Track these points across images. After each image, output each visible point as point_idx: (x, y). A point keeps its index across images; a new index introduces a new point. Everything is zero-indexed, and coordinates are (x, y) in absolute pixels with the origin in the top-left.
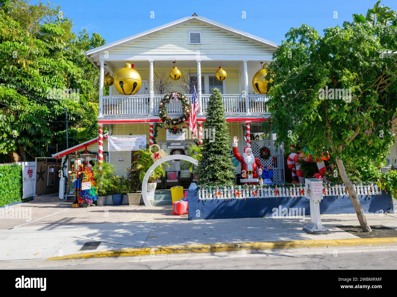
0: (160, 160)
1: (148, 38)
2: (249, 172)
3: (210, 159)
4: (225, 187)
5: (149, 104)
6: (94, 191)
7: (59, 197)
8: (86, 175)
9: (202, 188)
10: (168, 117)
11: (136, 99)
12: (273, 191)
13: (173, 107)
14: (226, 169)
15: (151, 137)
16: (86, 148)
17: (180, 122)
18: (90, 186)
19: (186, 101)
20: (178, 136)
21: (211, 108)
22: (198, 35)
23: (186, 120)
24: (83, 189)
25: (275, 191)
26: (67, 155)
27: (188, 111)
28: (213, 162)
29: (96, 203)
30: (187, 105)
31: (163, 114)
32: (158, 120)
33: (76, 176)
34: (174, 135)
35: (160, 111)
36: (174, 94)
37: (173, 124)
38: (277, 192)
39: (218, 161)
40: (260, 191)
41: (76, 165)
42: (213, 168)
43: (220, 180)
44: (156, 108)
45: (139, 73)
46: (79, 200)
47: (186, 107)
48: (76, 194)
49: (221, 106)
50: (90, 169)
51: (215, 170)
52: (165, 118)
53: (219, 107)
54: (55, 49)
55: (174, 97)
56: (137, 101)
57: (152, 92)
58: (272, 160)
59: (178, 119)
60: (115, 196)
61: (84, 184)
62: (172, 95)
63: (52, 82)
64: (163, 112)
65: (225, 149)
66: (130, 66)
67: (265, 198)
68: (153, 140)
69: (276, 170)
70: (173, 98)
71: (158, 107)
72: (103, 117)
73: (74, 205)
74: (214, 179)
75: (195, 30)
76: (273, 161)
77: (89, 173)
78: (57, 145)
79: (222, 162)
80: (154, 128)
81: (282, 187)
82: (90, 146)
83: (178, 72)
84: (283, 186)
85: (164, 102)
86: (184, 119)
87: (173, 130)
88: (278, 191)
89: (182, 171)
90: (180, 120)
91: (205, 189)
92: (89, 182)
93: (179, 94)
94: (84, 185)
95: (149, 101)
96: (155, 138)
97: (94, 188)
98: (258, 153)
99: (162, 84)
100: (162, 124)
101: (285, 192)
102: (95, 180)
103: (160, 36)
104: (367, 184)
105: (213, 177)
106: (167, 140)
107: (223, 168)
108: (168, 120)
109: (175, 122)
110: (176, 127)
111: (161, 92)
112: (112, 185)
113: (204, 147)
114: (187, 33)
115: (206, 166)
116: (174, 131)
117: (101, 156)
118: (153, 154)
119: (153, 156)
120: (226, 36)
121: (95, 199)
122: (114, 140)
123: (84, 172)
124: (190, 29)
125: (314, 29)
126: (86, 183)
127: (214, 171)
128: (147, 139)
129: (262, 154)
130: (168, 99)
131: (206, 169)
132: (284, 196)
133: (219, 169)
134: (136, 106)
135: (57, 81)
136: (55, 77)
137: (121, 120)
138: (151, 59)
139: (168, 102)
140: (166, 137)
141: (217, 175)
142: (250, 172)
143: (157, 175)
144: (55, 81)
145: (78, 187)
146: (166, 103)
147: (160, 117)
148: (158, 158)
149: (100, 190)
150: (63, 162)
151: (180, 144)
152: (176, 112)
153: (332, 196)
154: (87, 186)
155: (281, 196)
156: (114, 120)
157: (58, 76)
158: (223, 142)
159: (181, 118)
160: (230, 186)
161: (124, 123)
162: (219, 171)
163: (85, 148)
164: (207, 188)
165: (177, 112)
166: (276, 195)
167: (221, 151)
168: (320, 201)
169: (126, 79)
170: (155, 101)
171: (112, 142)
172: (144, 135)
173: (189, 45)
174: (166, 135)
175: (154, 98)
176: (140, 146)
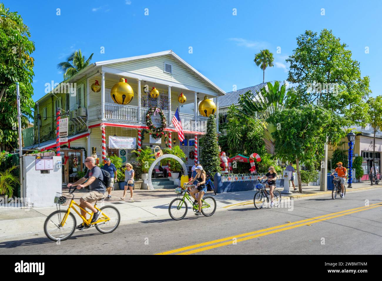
5: (138, 114)
10: (154, 126)
11: (129, 108)
12: (249, 177)
15: (139, 139)
19: (163, 115)
20: (157, 140)
22: (170, 67)
31: (150, 123)
32: (145, 127)
34: (155, 140)
36: (157, 109)
37: (157, 131)
45: (132, 87)
47: (164, 120)
52: (152, 126)
55: (157, 112)
56: (130, 110)
57: (140, 104)
64: (150, 121)
66: (124, 80)
72: (105, 120)
75: (169, 62)
80: (142, 132)
83: (157, 92)
85: (150, 114)
96: (143, 140)
100: (149, 130)
106: (150, 142)
108: (154, 128)
109: (159, 130)
110: (158, 134)
111: (144, 105)
114: (163, 63)
116: (154, 136)
119: (156, 154)
120: (186, 72)
124: (166, 61)
128: (137, 141)
130: (152, 112)
138: (140, 78)
140: (149, 140)
147: (147, 125)
148: (159, 156)
159: (162, 128)
165: (159, 122)
170: (142, 112)
171: (112, 141)
172: (134, 138)
173: (164, 72)
174: (149, 138)
175: (141, 110)
176: (132, 146)
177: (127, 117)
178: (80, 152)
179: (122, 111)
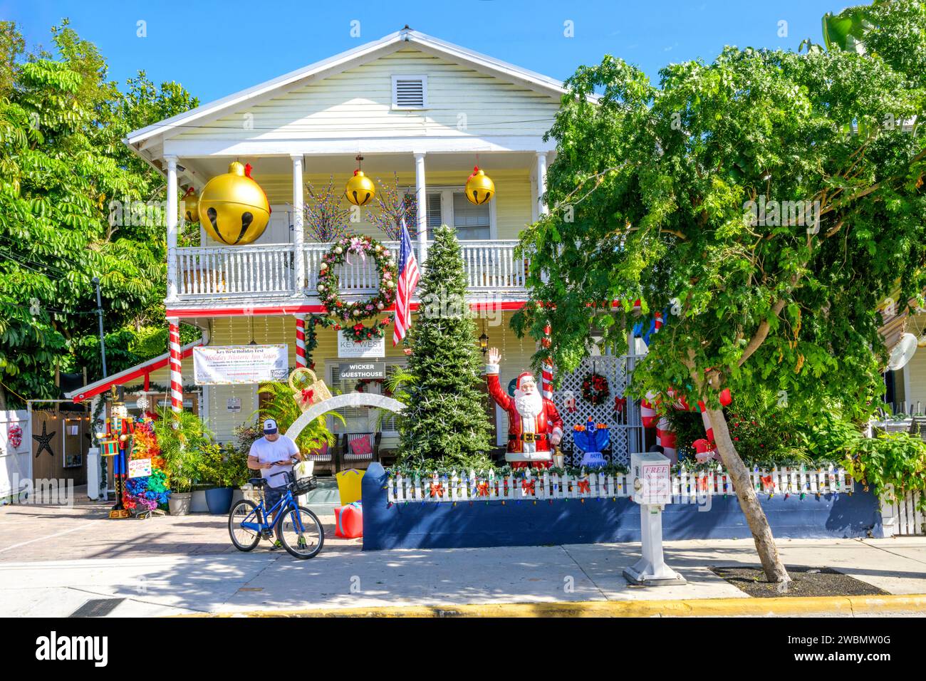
0: (316, 405)
1: (285, 95)
2: (527, 435)
3: (427, 404)
4: (454, 472)
5: (292, 268)
6: (160, 481)
7: (89, 495)
8: (137, 442)
9: (397, 474)
10: (339, 299)
11: (260, 254)
12: (574, 483)
13: (355, 275)
14: (468, 427)
15: (299, 351)
16: (147, 378)
17: (370, 312)
18: (150, 470)
19: (386, 259)
20: (367, 347)
21: (432, 277)
22: (418, 86)
23: (386, 307)
24: (132, 475)
25: (579, 484)
26: (102, 394)
27: (391, 284)
28: (435, 411)
29: (167, 509)
30: (388, 268)
31: (328, 291)
32: (317, 308)
33: (115, 444)
34: (358, 346)
35: (319, 284)
36: (354, 241)
37: (352, 316)
38: (585, 485)
39: (446, 409)
40: (542, 481)
41: (116, 419)
42: (433, 425)
43: (449, 456)
44: (312, 277)
45: (262, 188)
46: (125, 501)
47: (387, 275)
48: (120, 487)
49: (456, 273)
50: (146, 428)
51: (439, 431)
52: (332, 301)
53: (454, 275)
54: (60, 128)
55: (355, 250)
56: (264, 260)
57: (299, 235)
58: (613, 407)
59: (366, 305)
60: (211, 491)
61: (133, 464)
62: (350, 243)
63: (59, 213)
64: (327, 287)
65: (466, 382)
66: (240, 169)
67: (553, 500)
68: (304, 356)
69: (623, 431)
70: (352, 252)
71: (316, 275)
72: (178, 300)
73: (115, 512)
74: (436, 453)
75: (409, 71)
76: (616, 408)
77: (146, 436)
78: (85, 368)
79: (455, 412)
80: (307, 327)
81: (597, 473)
82: (157, 371)
83: (365, 184)
84: (601, 471)
85: (330, 261)
86: (381, 306)
87: (355, 331)
88: (586, 482)
89: (385, 433)
90: (370, 308)
91: (404, 477)
92: (146, 460)
93: (369, 240)
94: (134, 467)
95: (292, 259)
96: (311, 353)
97: (159, 474)
98: (577, 387)
99: (325, 216)
100: (326, 316)
101: (606, 486)
102: (160, 454)
103: (318, 89)
104: (818, 468)
105: (433, 449)
106: (340, 356)
107: (459, 427)
108: (341, 308)
109: (356, 312)
110: (361, 325)
111: (324, 236)
112: (202, 467)
113: (413, 374)
114: (388, 81)
115: (418, 421)
116: (355, 335)
117: (178, 395)
118: (300, 392)
119: (298, 395)
120: (492, 87)
121: (163, 500)
122: (207, 358)
123: (134, 436)
124: (397, 68)
125: (635, 69)
126: (139, 461)
127: (436, 433)
128: (290, 356)
129: (587, 391)
130: (339, 255)
131: (415, 429)
132: (603, 494)
133: (447, 428)
134: (261, 273)
135: (70, 210)
136: (67, 199)
137: (224, 307)
138: (296, 150)
139: (341, 262)
140: (337, 349)
141: (444, 444)
142: (529, 435)
143: (314, 442)
144: (67, 212)
145: (123, 472)
146: (337, 265)
147: (321, 299)
148: (312, 401)
149: (175, 479)
150: (93, 412)
151: (372, 366)
152: (361, 287)
153: (723, 496)
154: (141, 468)
155: (593, 494)
156: (208, 308)
157: (73, 198)
158: (460, 362)
159: (374, 303)
160: (466, 471)
161: (231, 316)
162: (449, 434)
163: (144, 376)
164: (409, 474)
165: (364, 286)
166: (582, 491)
167: (454, 384)
168: (663, 508)
169: (223, 204)
170: (309, 260)
171: (204, 363)
172: (281, 345)
173: (393, 111)
174: (337, 344)
175: (305, 252)
176: (272, 372)
177: (252, 283)
178: (192, 399)
179: (236, 265)
